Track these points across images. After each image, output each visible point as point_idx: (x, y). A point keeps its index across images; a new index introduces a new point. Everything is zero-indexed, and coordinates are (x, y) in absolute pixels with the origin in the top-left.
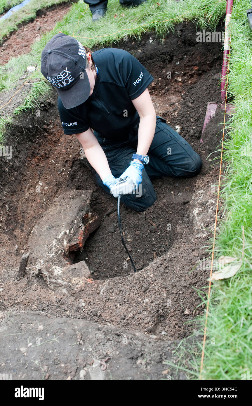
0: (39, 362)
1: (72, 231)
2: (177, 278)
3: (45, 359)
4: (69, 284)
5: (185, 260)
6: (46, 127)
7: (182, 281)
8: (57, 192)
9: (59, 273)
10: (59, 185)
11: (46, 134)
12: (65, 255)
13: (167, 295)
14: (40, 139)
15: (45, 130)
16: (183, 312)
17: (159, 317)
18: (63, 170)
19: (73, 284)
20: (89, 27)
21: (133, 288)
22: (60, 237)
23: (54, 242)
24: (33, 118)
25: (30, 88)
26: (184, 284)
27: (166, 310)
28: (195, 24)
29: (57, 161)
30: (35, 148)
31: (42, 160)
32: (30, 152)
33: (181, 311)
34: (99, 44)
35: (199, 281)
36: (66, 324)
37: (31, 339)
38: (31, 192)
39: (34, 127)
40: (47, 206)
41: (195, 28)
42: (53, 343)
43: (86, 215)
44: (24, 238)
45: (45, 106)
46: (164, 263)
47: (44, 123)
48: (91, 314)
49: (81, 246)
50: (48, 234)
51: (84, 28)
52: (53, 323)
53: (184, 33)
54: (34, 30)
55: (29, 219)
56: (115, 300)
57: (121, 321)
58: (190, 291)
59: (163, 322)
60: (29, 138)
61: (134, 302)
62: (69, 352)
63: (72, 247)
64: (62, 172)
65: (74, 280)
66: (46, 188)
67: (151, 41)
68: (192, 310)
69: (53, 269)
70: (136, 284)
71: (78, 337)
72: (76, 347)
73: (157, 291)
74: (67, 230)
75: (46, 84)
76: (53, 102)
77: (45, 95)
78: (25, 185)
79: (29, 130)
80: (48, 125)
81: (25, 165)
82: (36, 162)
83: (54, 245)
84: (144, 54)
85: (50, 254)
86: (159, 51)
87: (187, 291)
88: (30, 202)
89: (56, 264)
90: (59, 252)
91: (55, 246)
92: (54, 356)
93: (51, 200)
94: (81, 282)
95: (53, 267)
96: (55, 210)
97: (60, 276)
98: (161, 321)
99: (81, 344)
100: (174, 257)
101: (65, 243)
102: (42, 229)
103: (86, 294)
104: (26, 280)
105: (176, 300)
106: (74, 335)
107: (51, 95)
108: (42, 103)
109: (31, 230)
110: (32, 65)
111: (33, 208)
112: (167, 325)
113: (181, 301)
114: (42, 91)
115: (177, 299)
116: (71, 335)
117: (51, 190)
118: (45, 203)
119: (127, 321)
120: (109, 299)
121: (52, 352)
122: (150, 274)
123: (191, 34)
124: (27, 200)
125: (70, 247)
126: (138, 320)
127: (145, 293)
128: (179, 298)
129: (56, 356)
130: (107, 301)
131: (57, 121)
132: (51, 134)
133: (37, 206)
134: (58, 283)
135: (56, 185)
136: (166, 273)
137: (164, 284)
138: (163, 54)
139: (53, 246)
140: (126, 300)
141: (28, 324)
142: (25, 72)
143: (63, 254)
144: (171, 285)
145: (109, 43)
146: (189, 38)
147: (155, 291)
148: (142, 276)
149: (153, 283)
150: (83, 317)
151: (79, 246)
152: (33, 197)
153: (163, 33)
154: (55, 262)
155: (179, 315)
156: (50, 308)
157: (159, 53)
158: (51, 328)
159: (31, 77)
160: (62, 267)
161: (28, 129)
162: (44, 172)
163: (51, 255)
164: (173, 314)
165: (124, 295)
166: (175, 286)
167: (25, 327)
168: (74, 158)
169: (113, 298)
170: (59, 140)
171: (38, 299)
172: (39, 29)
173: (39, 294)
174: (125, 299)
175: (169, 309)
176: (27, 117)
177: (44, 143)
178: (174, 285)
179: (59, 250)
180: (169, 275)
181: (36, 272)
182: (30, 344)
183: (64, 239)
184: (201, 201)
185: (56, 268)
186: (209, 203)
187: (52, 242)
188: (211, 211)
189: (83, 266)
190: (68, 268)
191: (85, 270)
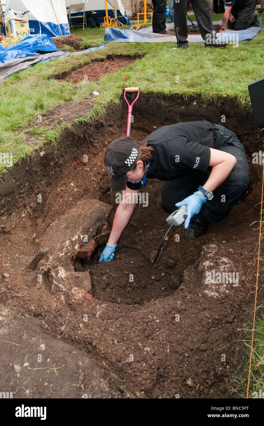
0: (31, 392)
2: (184, 336)
3: (38, 391)
4: (69, 293)
5: (195, 318)
6: (92, 140)
7: (188, 342)
8: (83, 196)
9: (63, 276)
10: (86, 190)
11: (90, 146)
12: (72, 259)
13: (171, 351)
14: (85, 148)
15: (91, 142)
16: (185, 380)
17: (159, 377)
18: (93, 179)
19: (72, 293)
20: (148, 79)
21: (135, 328)
22: (74, 239)
23: (68, 242)
24: (86, 130)
25: (92, 107)
26: (191, 346)
27: (167, 370)
28: (235, 102)
29: (91, 171)
30: (78, 154)
31: (80, 165)
32: (74, 156)
33: (184, 378)
34: (153, 93)
35: (209, 350)
36: (70, 354)
37: (29, 358)
38: (62, 188)
39: (84, 137)
40: (71, 206)
41: (234, 105)
42: (51, 373)
43: (101, 227)
44: (43, 228)
45: (98, 124)
46: (173, 312)
47: (92, 137)
48: (86, 340)
49: (89, 254)
50: (65, 233)
51: (143, 78)
52: (56, 346)
53: (224, 106)
54: (103, 67)
55: (53, 212)
56: (114, 333)
57: (116, 363)
58: (197, 357)
59: (162, 384)
60: (77, 144)
61: (134, 344)
62: (66, 393)
63: (81, 253)
64: (92, 181)
65: (74, 290)
66: (76, 189)
67: (195, 103)
68: (197, 382)
69: (59, 270)
70: (139, 323)
71: (80, 378)
72: (75, 390)
73: (161, 343)
74: (82, 235)
75: (104, 109)
76: (105, 123)
77: (101, 116)
78: (60, 181)
79: (80, 139)
80: (94, 139)
81: (66, 165)
82: (75, 165)
83: (67, 245)
84: (186, 111)
85: (60, 253)
86: (199, 113)
87: (193, 356)
88: (59, 198)
89: (62, 266)
90: (69, 254)
91: (67, 247)
92: (49, 392)
93: (75, 201)
94: (80, 295)
95: (59, 268)
96: (76, 212)
97: (63, 280)
98: (160, 382)
99: (81, 389)
100: (184, 309)
101: (77, 247)
102: (61, 225)
103: (82, 310)
104: (34, 274)
105: (179, 362)
106: (76, 373)
107: (104, 118)
108: (97, 121)
109: (51, 223)
110: (98, 91)
111: (59, 204)
112: (166, 390)
113: (185, 365)
114: (100, 112)
115: (181, 361)
116: (73, 372)
117: (78, 193)
118: (70, 202)
119: (123, 366)
120: (107, 330)
121: (47, 386)
122: (157, 319)
123: (229, 108)
124: (57, 194)
125: (79, 252)
126: (136, 370)
127: (147, 339)
128: (183, 361)
129: (50, 392)
130: (105, 331)
131: (102, 138)
132: (94, 147)
133: (63, 202)
134: (59, 287)
135: (84, 190)
136: (172, 324)
137: (169, 337)
138: (201, 116)
139: (65, 246)
140: (125, 339)
141: (30, 335)
142: (90, 94)
143: (71, 257)
144: (177, 341)
145: (161, 94)
146: (227, 111)
147: (158, 342)
148: (147, 317)
149: (158, 331)
150: (77, 340)
151: (87, 255)
152: (62, 194)
153: (206, 101)
154: (62, 263)
155: (180, 383)
156: (47, 315)
157: (199, 115)
158: (53, 352)
159: (94, 99)
160: (67, 270)
161: (79, 137)
162: (78, 175)
163: (61, 255)
164: (174, 378)
165: (124, 332)
166: (181, 344)
167: (26, 339)
168: (105, 173)
169: (113, 330)
170: (98, 154)
171: (39, 300)
172: (107, 68)
173: (41, 295)
174: (124, 336)
175: (171, 371)
176: (81, 128)
177: (86, 152)
178: (180, 342)
179: (69, 252)
180: (175, 327)
181: (46, 270)
182: (26, 364)
183: (77, 243)
184: (213, 256)
185: (61, 270)
186: (221, 261)
187: (66, 242)
188: (223, 270)
189: (86, 277)
190: (72, 274)
191: (87, 283)
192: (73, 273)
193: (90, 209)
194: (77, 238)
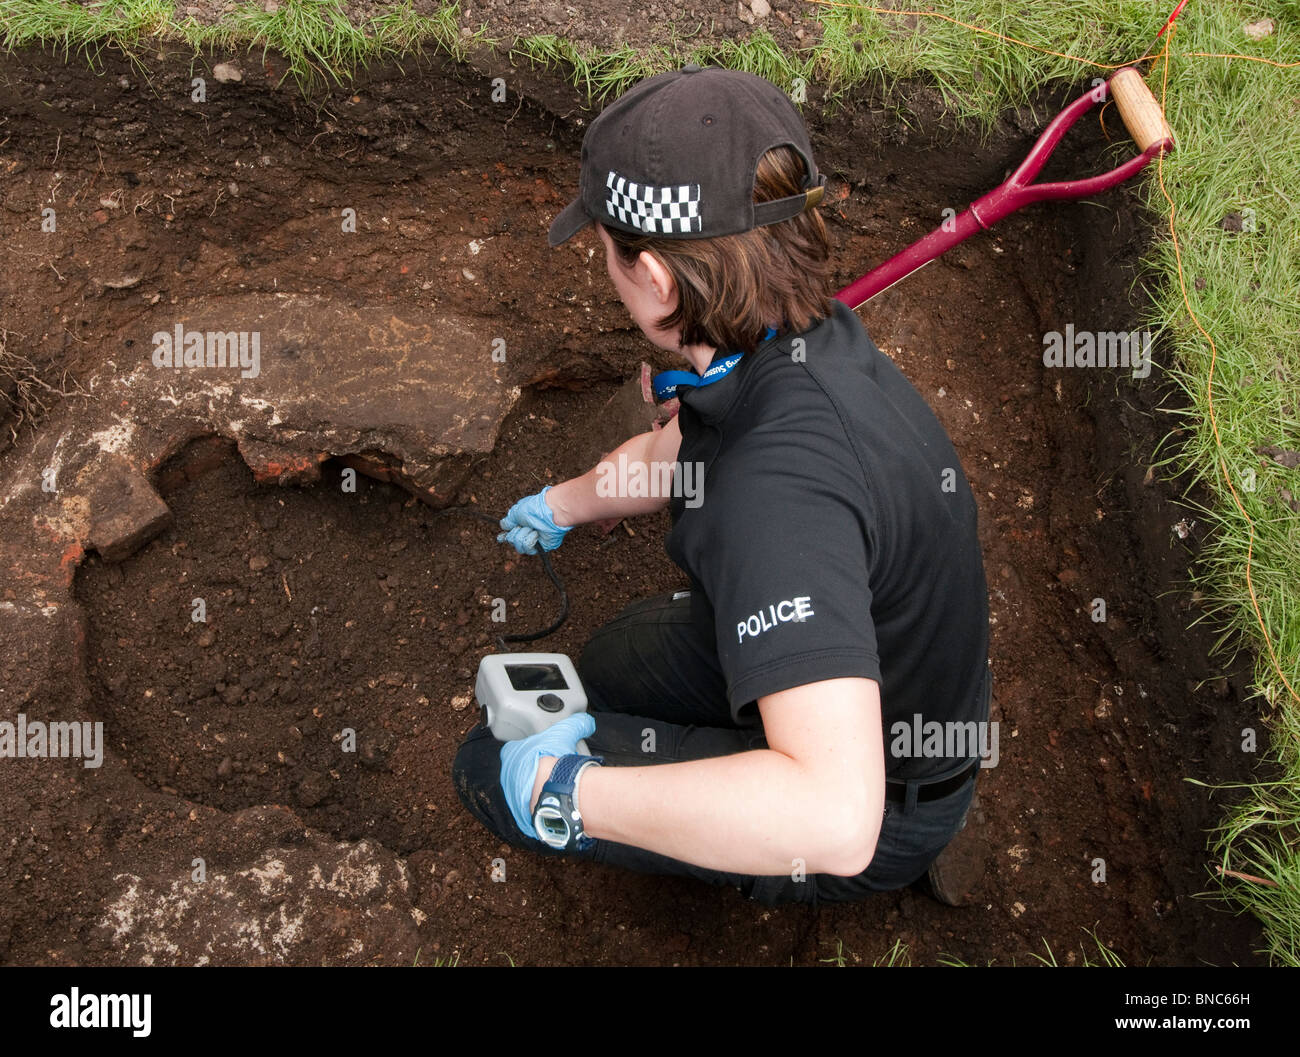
1: (292, 435)
8: (485, 315)
9: (105, 447)
19: (61, 502)
22: (245, 401)
23: (221, 391)
65: (74, 505)
66: (469, 275)
69: (117, 423)
74: (282, 416)
82: (530, 196)
83: (210, 394)
85: (172, 392)
88: (368, 246)
89: (140, 424)
90: (197, 418)
91: (207, 398)
93: (442, 305)
94: (67, 528)
95: (125, 421)
96: (391, 339)
97: (91, 454)
101: (237, 426)
102: (292, 326)
109: (287, 292)
117: (470, 293)
118: (416, 291)
139: (205, 392)
152: (396, 245)
154: (146, 419)
160: (137, 446)
162: (525, 237)
163: (170, 398)
179: (200, 414)
183: (244, 417)
184: (312, 887)
185: (124, 430)
186: (284, 919)
187: (219, 385)
188: (242, 929)
189: (141, 513)
190: (126, 469)
191: (120, 527)
192: (134, 469)
193: (433, 377)
194: (260, 408)
